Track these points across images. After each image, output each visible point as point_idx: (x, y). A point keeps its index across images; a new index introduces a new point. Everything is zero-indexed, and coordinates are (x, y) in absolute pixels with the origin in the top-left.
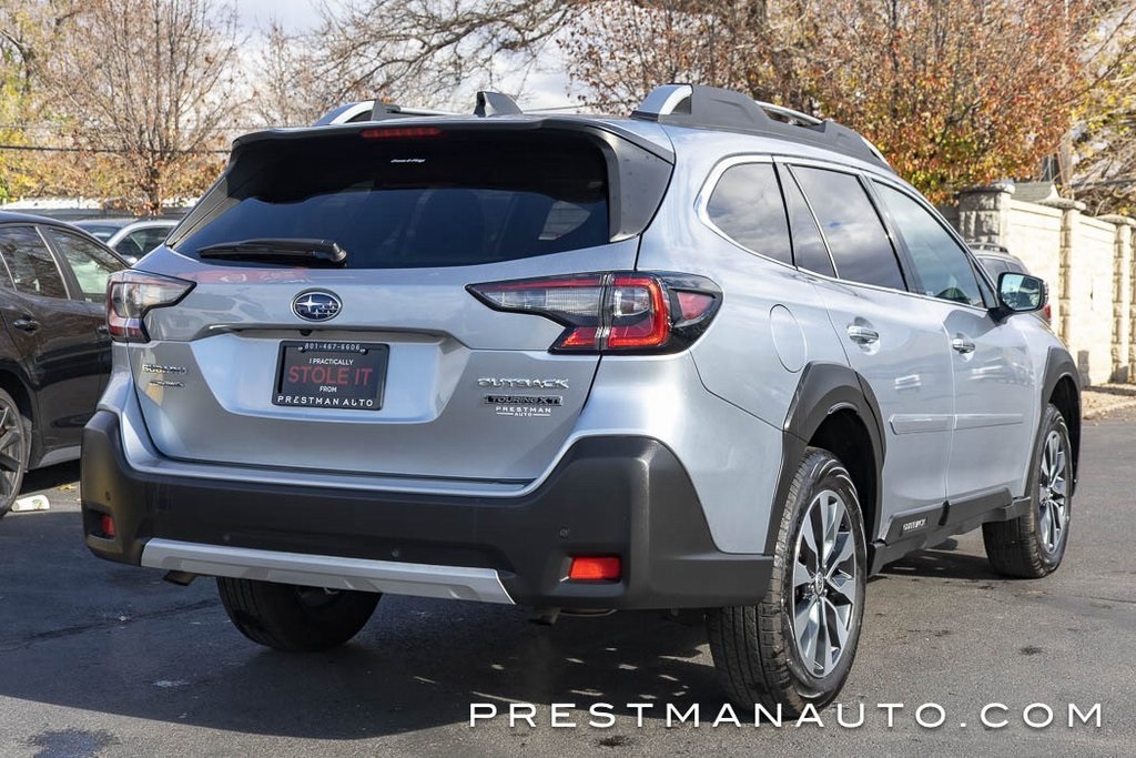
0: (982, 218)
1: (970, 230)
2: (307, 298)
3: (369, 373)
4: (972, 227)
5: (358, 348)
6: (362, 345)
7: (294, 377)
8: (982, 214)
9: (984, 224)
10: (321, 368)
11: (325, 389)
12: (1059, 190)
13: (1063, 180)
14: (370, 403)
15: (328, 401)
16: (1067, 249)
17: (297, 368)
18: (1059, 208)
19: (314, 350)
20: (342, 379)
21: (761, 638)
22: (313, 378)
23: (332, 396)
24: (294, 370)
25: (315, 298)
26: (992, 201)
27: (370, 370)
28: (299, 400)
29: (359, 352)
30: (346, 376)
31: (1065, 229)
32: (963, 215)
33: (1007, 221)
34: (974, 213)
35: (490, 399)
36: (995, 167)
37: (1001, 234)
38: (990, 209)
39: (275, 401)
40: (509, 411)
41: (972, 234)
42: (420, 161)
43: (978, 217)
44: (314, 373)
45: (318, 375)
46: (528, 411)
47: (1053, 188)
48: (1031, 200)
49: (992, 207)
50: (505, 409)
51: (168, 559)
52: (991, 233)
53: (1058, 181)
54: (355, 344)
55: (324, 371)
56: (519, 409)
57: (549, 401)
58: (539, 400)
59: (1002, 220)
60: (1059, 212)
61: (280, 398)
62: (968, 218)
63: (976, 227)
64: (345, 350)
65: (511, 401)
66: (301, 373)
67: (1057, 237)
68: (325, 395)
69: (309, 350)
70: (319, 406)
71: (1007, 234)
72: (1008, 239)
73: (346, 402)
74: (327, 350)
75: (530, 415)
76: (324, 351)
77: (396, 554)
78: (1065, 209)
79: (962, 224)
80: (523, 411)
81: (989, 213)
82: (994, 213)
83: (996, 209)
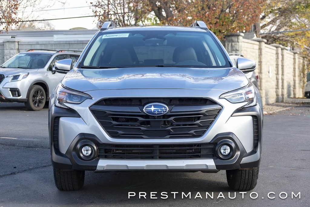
8: (233, 44)
9: (234, 47)
12: (257, 35)
13: (257, 32)
16: (261, 56)
18: (258, 41)
26: (236, 39)
31: (260, 49)
33: (241, 46)
36: (238, 27)
37: (240, 50)
43: (232, 45)
47: (255, 35)
48: (248, 39)
49: (236, 41)
52: (237, 50)
53: (256, 32)
59: (240, 46)
60: (258, 43)
67: (257, 52)
71: (242, 50)
72: (242, 52)
78: (260, 42)
82: (237, 43)
83: (238, 42)
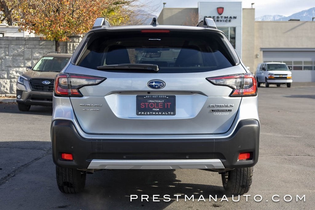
0: (75, 45)
1: (71, 49)
2: (153, 82)
3: (170, 104)
4: (72, 48)
5: (165, 97)
6: (167, 96)
7: (143, 106)
10: (152, 103)
11: (155, 109)
14: (172, 113)
15: (157, 113)
17: (144, 104)
19: (149, 98)
20: (160, 106)
21: (248, 172)
22: (150, 107)
23: (158, 111)
24: (143, 104)
25: (155, 82)
27: (170, 103)
28: (147, 113)
29: (166, 98)
30: (162, 105)
32: (68, 44)
34: (72, 43)
35: (213, 111)
38: (77, 42)
39: (137, 114)
40: (217, 114)
41: (72, 50)
42: (159, 40)
44: (150, 105)
45: (152, 105)
46: (223, 113)
50: (216, 113)
51: (101, 166)
54: (164, 96)
55: (154, 105)
56: (220, 113)
57: (229, 110)
58: (226, 110)
61: (140, 113)
62: (70, 45)
63: (73, 48)
64: (161, 98)
65: (218, 111)
66: (145, 105)
68: (156, 111)
69: (148, 98)
70: (154, 115)
73: (164, 113)
74: (154, 98)
75: (223, 115)
76: (153, 98)
77: (187, 157)
79: (68, 47)
80: (221, 114)
81: (77, 43)
